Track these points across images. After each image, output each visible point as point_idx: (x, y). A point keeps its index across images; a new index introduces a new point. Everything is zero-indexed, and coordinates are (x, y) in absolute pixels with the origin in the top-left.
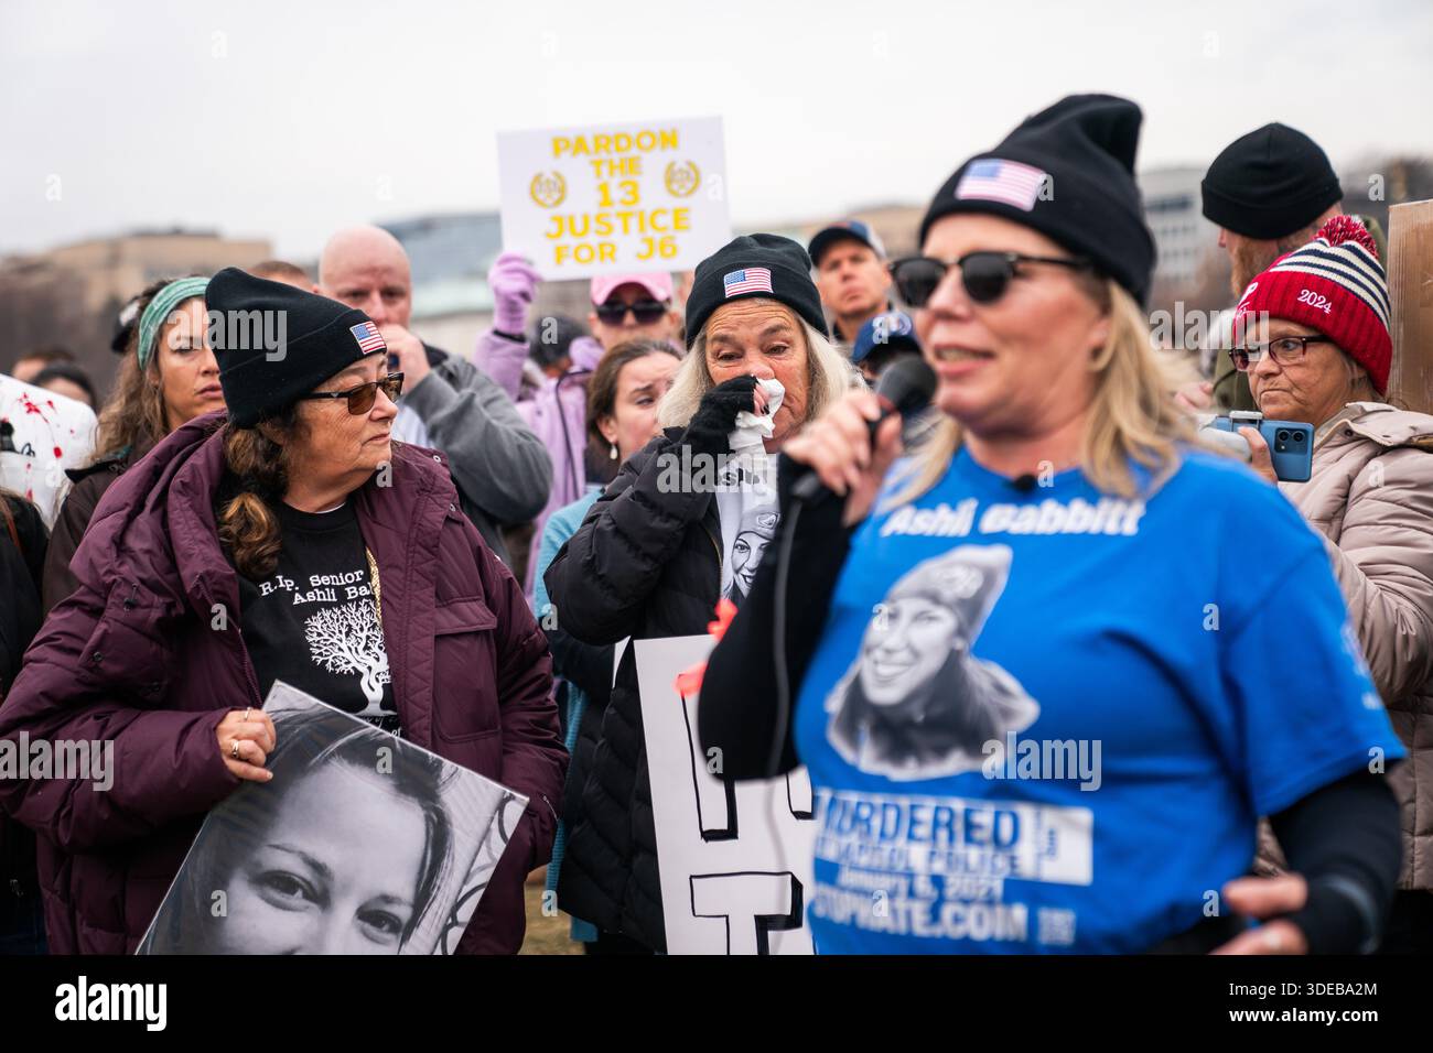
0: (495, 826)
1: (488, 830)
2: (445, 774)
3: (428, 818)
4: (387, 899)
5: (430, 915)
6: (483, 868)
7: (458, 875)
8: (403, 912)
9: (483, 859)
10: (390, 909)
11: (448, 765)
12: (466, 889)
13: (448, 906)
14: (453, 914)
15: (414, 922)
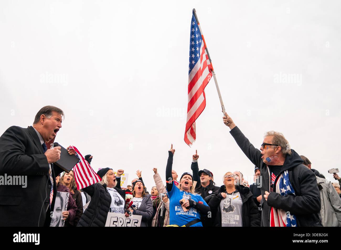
0: (67, 197)
1: (66, 197)
2: (61, 193)
3: (60, 198)
4: (58, 208)
5: (63, 208)
6: (67, 201)
7: (65, 203)
8: (60, 208)
9: (67, 200)
10: (59, 208)
11: (61, 192)
12: (66, 203)
13: (65, 206)
14: (65, 207)
15: (62, 209)
